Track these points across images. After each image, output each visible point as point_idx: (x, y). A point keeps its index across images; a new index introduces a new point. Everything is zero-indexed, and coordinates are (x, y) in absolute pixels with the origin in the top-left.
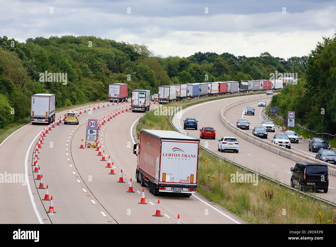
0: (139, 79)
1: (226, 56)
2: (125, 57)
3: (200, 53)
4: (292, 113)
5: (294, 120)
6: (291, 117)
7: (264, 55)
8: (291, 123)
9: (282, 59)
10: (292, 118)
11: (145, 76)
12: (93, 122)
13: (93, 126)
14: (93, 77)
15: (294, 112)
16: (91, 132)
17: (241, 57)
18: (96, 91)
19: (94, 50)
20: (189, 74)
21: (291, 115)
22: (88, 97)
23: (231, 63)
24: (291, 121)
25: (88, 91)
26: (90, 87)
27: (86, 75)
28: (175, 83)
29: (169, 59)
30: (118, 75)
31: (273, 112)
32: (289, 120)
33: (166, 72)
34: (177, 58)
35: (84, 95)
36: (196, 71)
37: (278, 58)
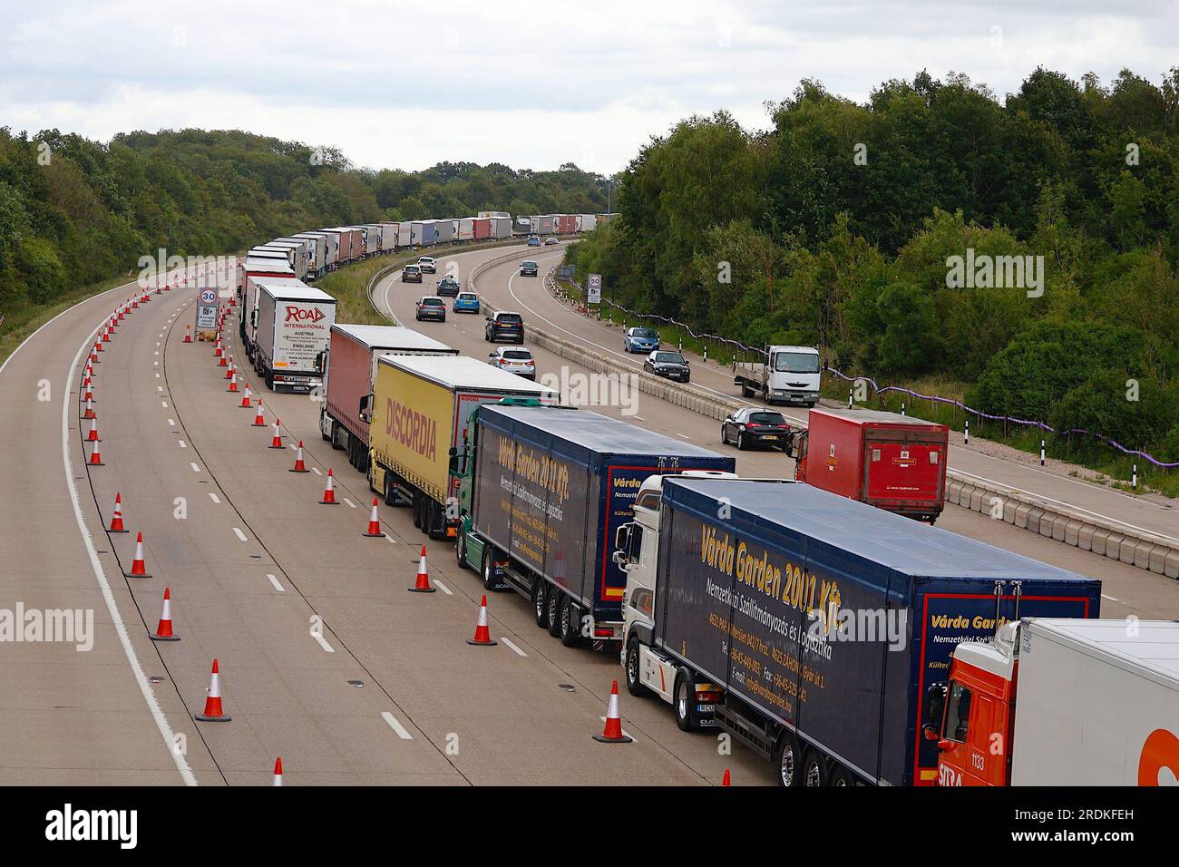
0: (322, 211)
1: (495, 168)
2: (299, 169)
3: (446, 163)
4: (595, 278)
5: (599, 291)
6: (595, 284)
7: (567, 169)
8: (595, 297)
9: (600, 176)
10: (597, 287)
11: (336, 206)
12: (209, 292)
13: (208, 301)
14: (234, 208)
15: (600, 276)
16: (206, 311)
17: (523, 172)
18: (236, 233)
19: (243, 157)
20: (419, 203)
21: (595, 280)
22: (222, 244)
23: (500, 182)
24: (593, 291)
25: (221, 234)
26: (226, 227)
27: (219, 204)
28: (394, 219)
29: (385, 173)
30: (283, 204)
31: (564, 276)
32: (590, 290)
33: (374, 199)
34: (398, 172)
35: (214, 240)
36: (435, 196)
37: (592, 174)
